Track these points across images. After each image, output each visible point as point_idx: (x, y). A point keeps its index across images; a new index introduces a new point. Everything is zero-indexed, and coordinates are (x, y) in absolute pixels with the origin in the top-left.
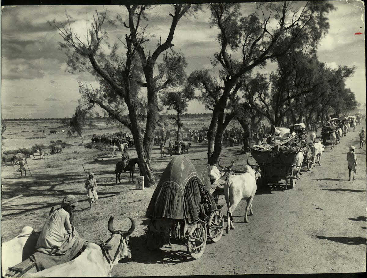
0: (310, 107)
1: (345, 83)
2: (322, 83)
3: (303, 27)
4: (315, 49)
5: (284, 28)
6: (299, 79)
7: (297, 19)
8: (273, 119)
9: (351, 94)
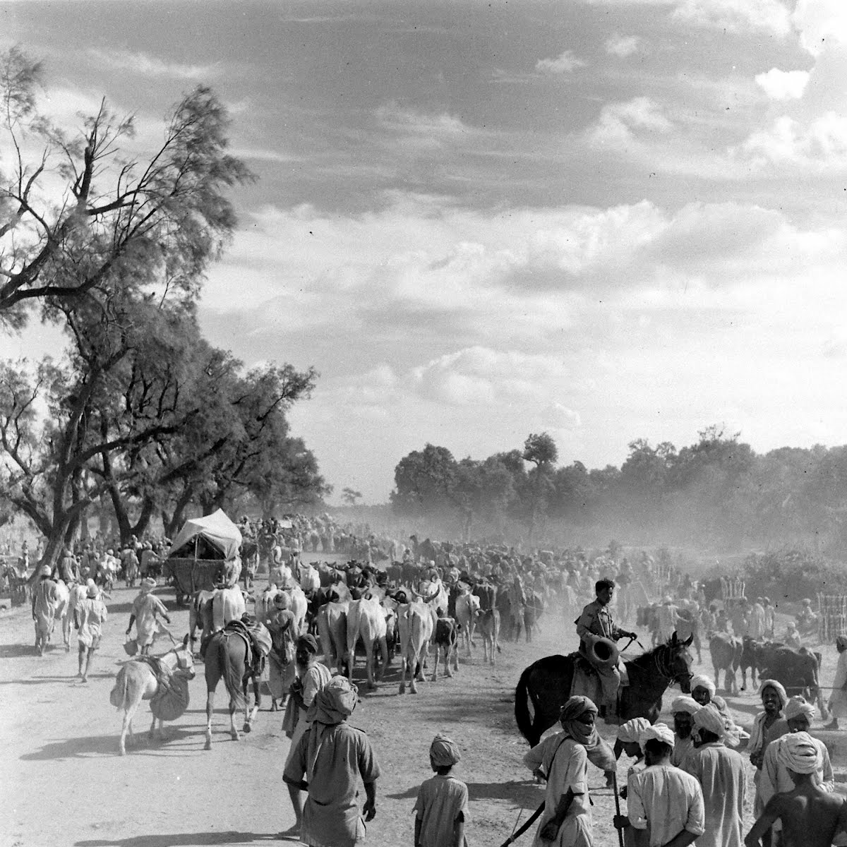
0: (179, 488)
1: (288, 417)
2: (215, 405)
3: (151, 213)
4: (194, 299)
5: (89, 208)
6: (141, 389)
7: (134, 187)
8: (46, 519)
9: (305, 457)
